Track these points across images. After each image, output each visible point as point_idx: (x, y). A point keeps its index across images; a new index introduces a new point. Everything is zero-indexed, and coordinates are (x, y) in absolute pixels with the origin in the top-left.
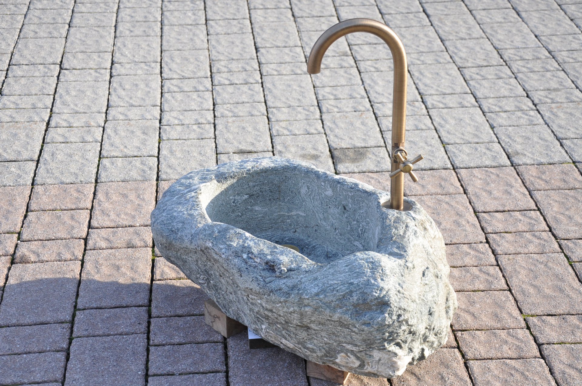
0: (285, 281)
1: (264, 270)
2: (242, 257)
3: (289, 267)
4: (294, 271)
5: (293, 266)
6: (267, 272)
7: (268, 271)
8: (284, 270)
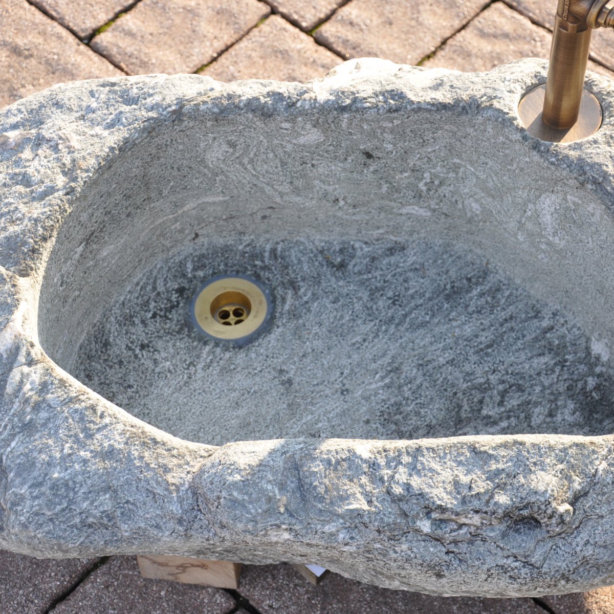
0: (584, 536)
1: (504, 535)
2: (418, 531)
3: (569, 494)
4: (586, 494)
5: (577, 486)
6: (519, 538)
7: (517, 531)
8: (567, 511)
